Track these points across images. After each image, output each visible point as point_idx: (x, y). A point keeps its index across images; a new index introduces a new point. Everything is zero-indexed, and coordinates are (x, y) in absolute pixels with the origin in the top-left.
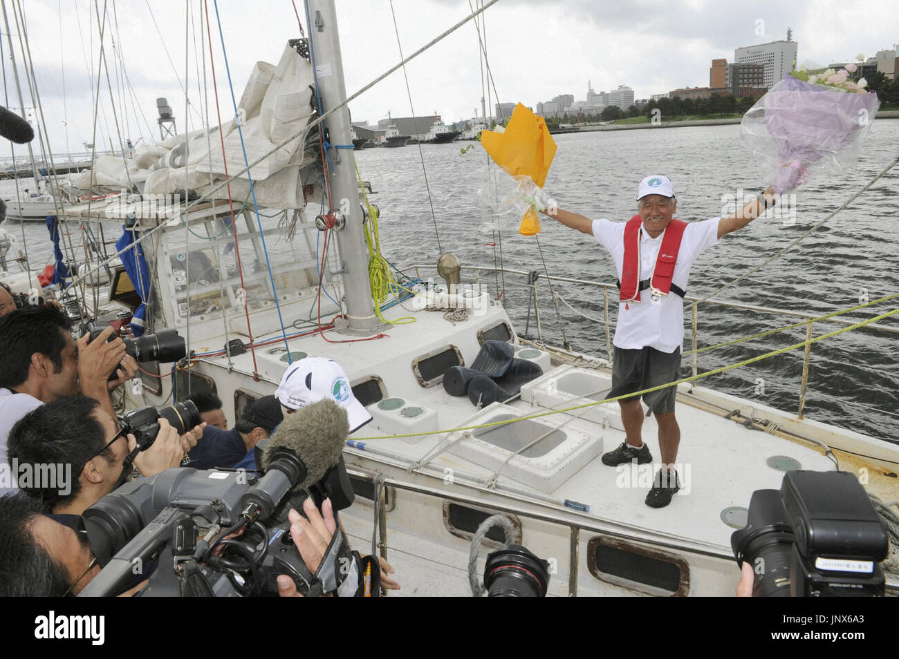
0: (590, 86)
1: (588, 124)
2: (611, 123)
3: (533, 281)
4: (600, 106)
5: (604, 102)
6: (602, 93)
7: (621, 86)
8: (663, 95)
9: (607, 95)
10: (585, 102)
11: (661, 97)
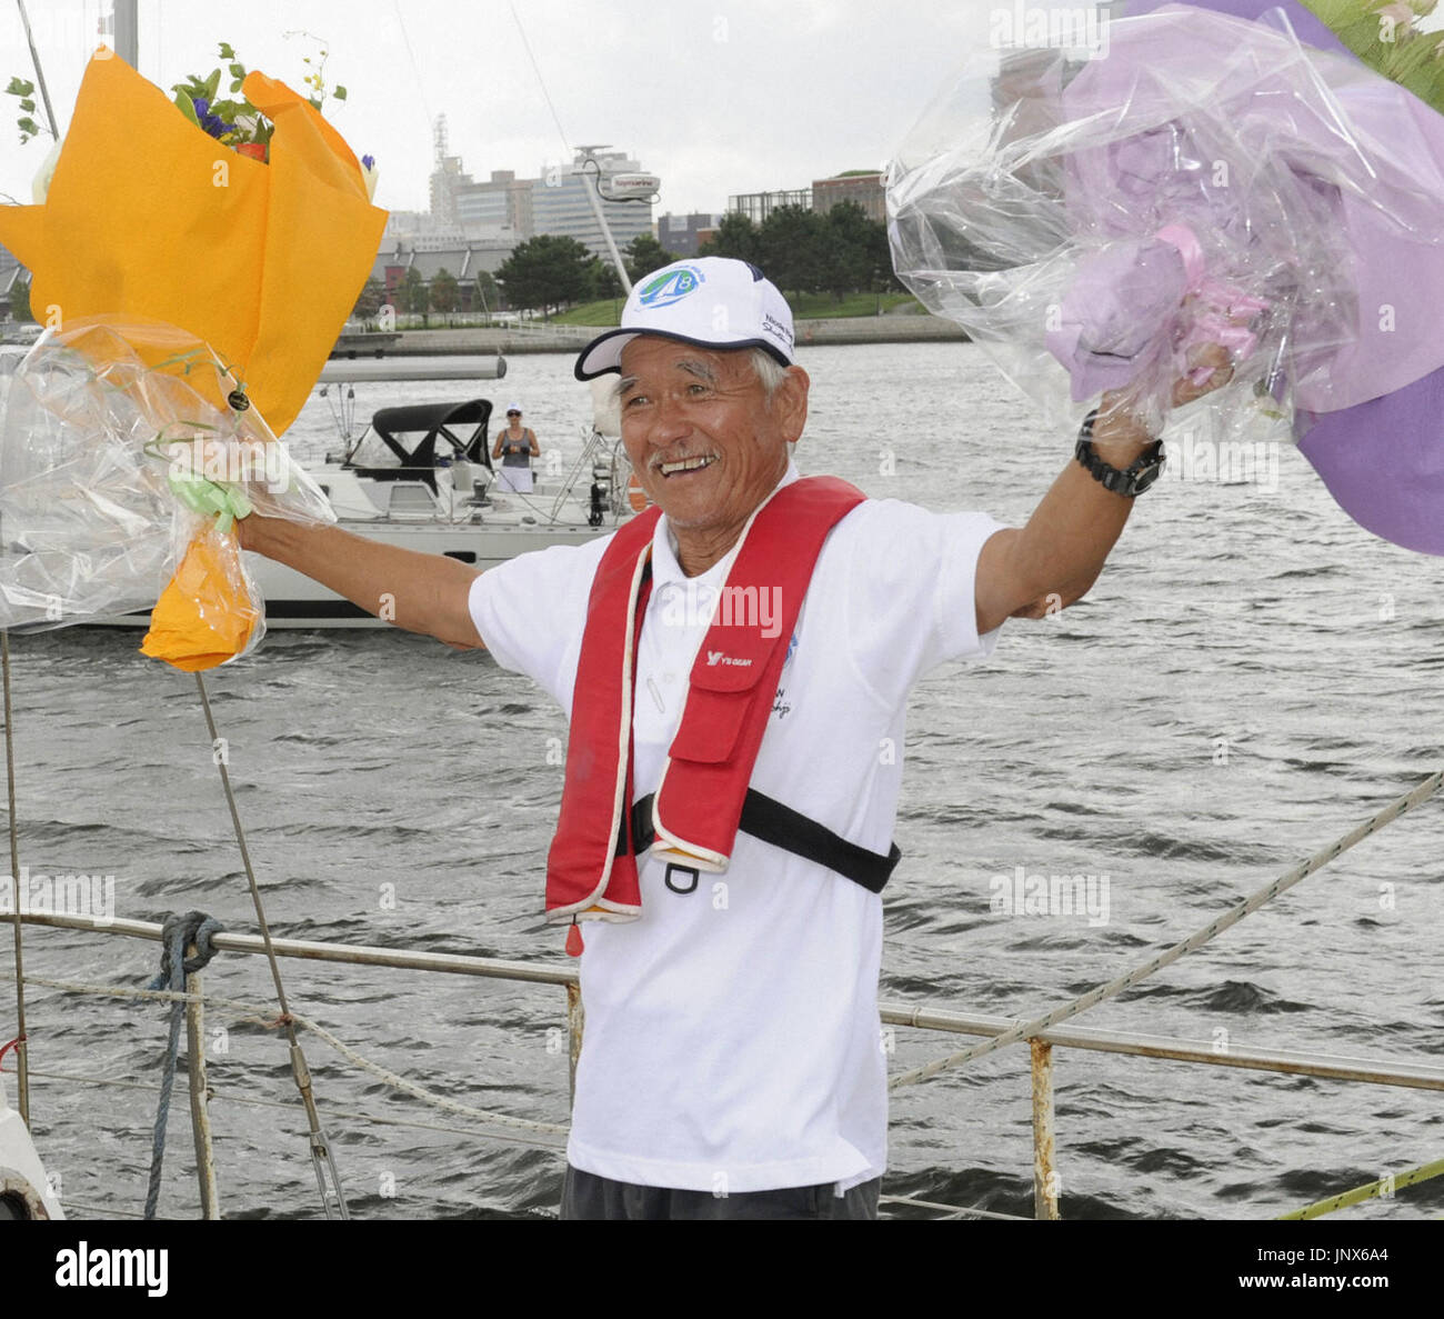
0: (440, 144)
1: (436, 319)
2: (546, 319)
3: (189, 969)
4: (499, 237)
5: (510, 221)
6: (503, 180)
7: (589, 150)
8: (784, 194)
9: (527, 186)
10: (417, 218)
11: (776, 202)
